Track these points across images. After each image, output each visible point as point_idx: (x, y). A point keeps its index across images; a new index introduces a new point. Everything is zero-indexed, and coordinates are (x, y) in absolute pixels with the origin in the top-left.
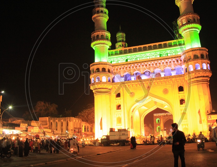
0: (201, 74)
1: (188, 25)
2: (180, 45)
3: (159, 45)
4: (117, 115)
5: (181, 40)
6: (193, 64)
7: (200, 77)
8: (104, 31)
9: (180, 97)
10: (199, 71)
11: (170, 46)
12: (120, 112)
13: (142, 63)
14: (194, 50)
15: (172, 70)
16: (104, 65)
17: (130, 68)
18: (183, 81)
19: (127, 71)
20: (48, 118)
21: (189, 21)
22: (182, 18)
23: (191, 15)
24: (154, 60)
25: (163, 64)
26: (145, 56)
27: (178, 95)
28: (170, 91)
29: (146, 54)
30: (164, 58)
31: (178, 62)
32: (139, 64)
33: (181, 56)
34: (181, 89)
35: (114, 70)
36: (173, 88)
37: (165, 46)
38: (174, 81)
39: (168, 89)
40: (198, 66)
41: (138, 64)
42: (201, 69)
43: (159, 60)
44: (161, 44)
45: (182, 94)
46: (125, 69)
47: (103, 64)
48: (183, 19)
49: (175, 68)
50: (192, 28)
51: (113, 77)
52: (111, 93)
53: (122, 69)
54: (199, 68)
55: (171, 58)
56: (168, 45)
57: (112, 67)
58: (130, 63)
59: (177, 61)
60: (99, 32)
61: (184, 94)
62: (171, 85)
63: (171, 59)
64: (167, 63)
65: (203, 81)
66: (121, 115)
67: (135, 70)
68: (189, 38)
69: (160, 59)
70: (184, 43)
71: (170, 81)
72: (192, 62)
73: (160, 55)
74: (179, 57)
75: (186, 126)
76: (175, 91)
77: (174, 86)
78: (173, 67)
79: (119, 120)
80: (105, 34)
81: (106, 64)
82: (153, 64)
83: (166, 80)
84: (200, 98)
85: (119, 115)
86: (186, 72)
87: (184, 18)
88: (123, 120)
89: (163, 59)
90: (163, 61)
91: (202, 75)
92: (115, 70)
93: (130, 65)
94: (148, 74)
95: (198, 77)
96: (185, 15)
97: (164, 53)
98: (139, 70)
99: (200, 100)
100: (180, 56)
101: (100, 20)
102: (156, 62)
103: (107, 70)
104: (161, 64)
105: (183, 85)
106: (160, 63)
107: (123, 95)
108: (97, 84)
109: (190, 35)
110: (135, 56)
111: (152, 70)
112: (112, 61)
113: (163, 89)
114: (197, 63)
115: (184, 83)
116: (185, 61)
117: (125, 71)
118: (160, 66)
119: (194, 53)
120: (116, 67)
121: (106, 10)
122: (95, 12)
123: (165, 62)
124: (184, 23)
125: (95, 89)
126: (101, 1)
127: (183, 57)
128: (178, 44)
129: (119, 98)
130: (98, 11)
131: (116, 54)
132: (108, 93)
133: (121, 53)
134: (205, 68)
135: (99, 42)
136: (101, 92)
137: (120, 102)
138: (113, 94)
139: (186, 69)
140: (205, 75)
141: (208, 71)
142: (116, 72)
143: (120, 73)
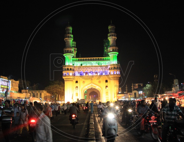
0: (116, 76)
1: (113, 52)
3: (98, 59)
5: (109, 58)
8: (71, 48)
11: (103, 60)
12: (77, 90)
15: (103, 72)
16: (71, 67)
17: (83, 69)
20: (28, 90)
21: (113, 50)
22: (110, 48)
23: (114, 48)
27: (105, 84)
28: (101, 82)
29: (92, 62)
30: (100, 66)
32: (88, 68)
34: (107, 81)
37: (101, 60)
38: (104, 77)
44: (99, 58)
46: (81, 69)
49: (105, 71)
50: (114, 54)
51: (75, 72)
53: (79, 69)
54: (115, 73)
55: (103, 66)
56: (102, 59)
57: (74, 68)
58: (84, 66)
59: (106, 68)
60: (69, 48)
61: (108, 84)
65: (116, 79)
68: (113, 58)
69: (98, 66)
70: (110, 60)
71: (102, 77)
72: (113, 70)
73: (98, 64)
74: (107, 66)
76: (104, 82)
77: (103, 80)
79: (77, 94)
80: (72, 50)
85: (77, 92)
86: (110, 74)
87: (111, 48)
95: (115, 77)
98: (88, 70)
99: (115, 88)
102: (96, 67)
105: (107, 79)
106: (98, 68)
107: (79, 82)
108: (68, 76)
111: (94, 71)
112: (74, 64)
113: (98, 81)
114: (115, 71)
116: (109, 69)
118: (98, 70)
119: (114, 66)
120: (76, 68)
121: (72, 36)
122: (67, 36)
123: (100, 68)
124: (111, 51)
125: (66, 79)
126: (70, 30)
127: (109, 67)
128: (107, 59)
129: (77, 83)
130: (68, 36)
131: (76, 61)
132: (72, 81)
133: (79, 60)
134: (118, 73)
135: (69, 54)
136: (69, 80)
137: (78, 86)
138: (74, 81)
139: (110, 72)
140: (118, 77)
141: (119, 75)
142: (76, 70)
143: (78, 71)
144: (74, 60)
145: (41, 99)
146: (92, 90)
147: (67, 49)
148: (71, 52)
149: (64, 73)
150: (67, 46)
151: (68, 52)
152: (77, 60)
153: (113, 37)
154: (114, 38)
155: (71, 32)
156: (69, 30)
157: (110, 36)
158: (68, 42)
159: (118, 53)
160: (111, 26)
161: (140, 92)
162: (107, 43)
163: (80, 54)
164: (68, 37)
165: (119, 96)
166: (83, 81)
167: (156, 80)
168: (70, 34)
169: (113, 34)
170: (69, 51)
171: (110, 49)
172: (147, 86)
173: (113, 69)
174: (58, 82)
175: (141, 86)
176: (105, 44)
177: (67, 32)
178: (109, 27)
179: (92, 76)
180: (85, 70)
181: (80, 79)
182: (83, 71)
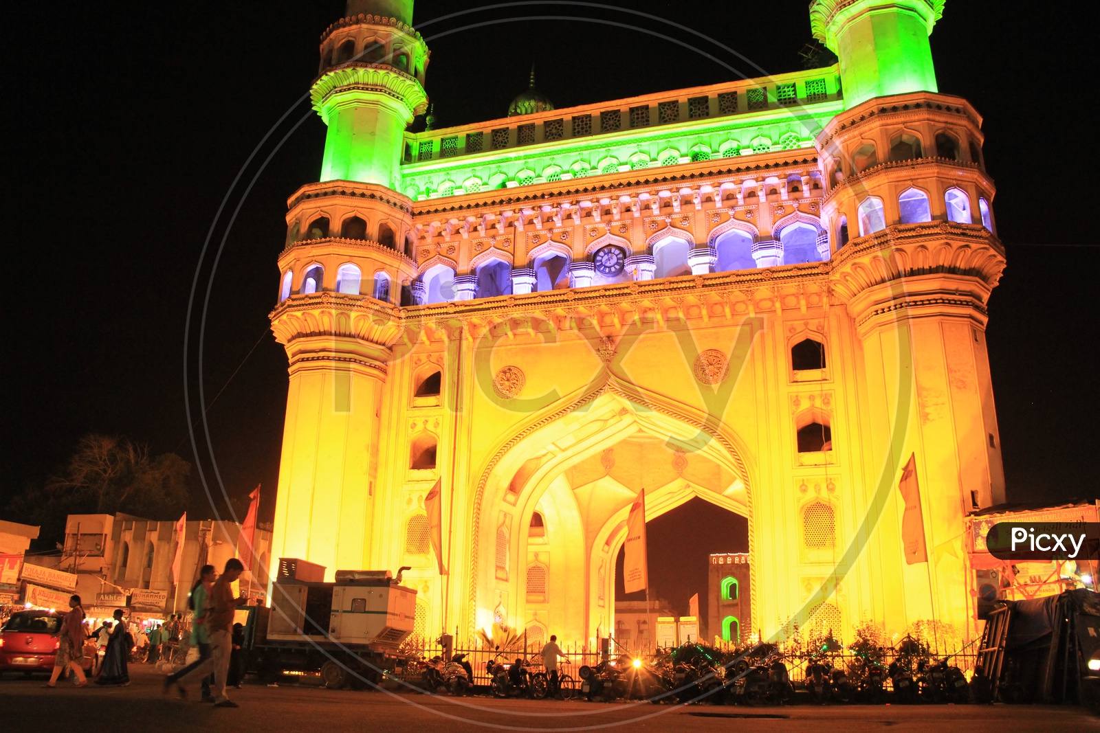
0: (938, 252)
2: (817, 101)
3: (692, 101)
4: (409, 501)
5: (823, 77)
6: (885, 190)
7: (931, 271)
8: (384, 19)
9: (796, 402)
10: (921, 232)
11: (757, 105)
12: (426, 485)
13: (580, 197)
14: (895, 109)
16: (357, 202)
17: (509, 224)
18: (826, 307)
19: (492, 242)
20: (110, 518)
24: (656, 181)
25: (709, 205)
26: (605, 162)
27: (786, 389)
29: (615, 151)
30: (715, 170)
31: (797, 194)
32: (566, 206)
33: (815, 160)
34: (807, 355)
35: (423, 238)
36: (758, 351)
37: (729, 106)
38: (767, 304)
40: (920, 210)
41: (559, 200)
42: (933, 218)
43: (683, 177)
44: (705, 99)
45: (815, 388)
46: (482, 232)
47: (353, 194)
49: (777, 232)
51: (415, 275)
52: (390, 370)
53: (465, 235)
54: (925, 218)
55: (758, 168)
56: (742, 102)
57: (408, 219)
58: (514, 197)
59: (794, 188)
60: (358, 23)
61: (826, 386)
63: (754, 175)
64: (729, 196)
65: (945, 298)
67: (537, 240)
68: (869, 48)
69: (692, 176)
70: (841, 92)
71: (740, 304)
72: (883, 182)
73: (695, 155)
74: (805, 161)
76: (770, 363)
77: (763, 339)
78: (766, 225)
79: (418, 533)
80: (390, 36)
81: (373, 196)
82: (647, 207)
83: (714, 295)
84: (922, 406)
85: (420, 499)
86: (844, 240)
89: (711, 174)
90: (707, 188)
91: (945, 260)
92: (429, 240)
93: (513, 206)
94: (614, 260)
95: (914, 273)
97: (715, 147)
98: (563, 237)
99: (925, 417)
100: (809, 158)
102: (665, 192)
103: (372, 230)
104: (698, 205)
105: (820, 330)
106: (686, 201)
109: (877, 31)
110: (547, 160)
111: (636, 241)
114: (914, 183)
115: (825, 316)
116: (835, 183)
117: (480, 244)
118: (685, 218)
119: (896, 122)
120: (436, 223)
123: (717, 195)
125: (293, 339)
127: (825, 163)
128: (802, 91)
129: (431, 400)
131: (447, 152)
133: (474, 146)
134: (963, 217)
135: (349, 75)
136: (321, 354)
137: (437, 424)
138: (402, 372)
139: (844, 229)
140: (961, 264)
141: (983, 233)
142: (431, 247)
143: (453, 255)
144: (425, 156)
147: (340, 34)
152: (461, 142)
170: (362, 46)
173: (888, 168)
179: (602, 293)
180: (536, 236)
181: (464, 343)
182: (510, 248)
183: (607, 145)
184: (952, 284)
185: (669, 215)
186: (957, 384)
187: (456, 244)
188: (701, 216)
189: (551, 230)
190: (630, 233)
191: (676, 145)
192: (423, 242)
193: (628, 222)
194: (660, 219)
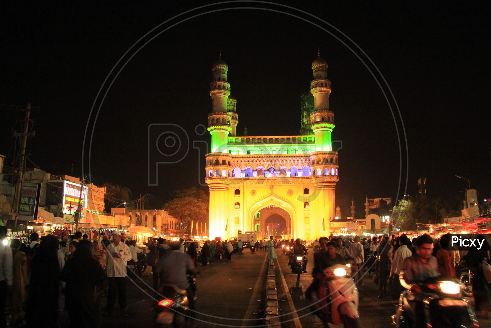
0: (329, 180)
1: (322, 124)
2: (310, 142)
4: (235, 215)
5: (312, 137)
6: (322, 168)
7: (328, 182)
8: (226, 114)
11: (300, 142)
12: (238, 212)
13: (267, 158)
14: (324, 153)
15: (299, 170)
16: (224, 157)
17: (252, 161)
19: (249, 165)
20: (125, 208)
21: (323, 119)
22: (316, 114)
23: (326, 113)
24: (281, 157)
25: (290, 162)
26: (270, 150)
28: (295, 193)
29: (272, 147)
31: (306, 162)
33: (310, 156)
34: (306, 191)
35: (234, 162)
36: (298, 190)
37: (294, 141)
38: (300, 182)
39: (292, 190)
40: (327, 171)
41: (263, 158)
42: (329, 174)
43: (286, 157)
44: (290, 138)
46: (247, 162)
47: (222, 155)
48: (317, 116)
49: (302, 168)
50: (325, 127)
51: (233, 170)
52: (229, 189)
53: (243, 162)
55: (300, 156)
56: (297, 140)
57: (231, 158)
58: (253, 156)
60: (220, 114)
62: (296, 186)
63: (299, 158)
64: (294, 161)
65: (329, 186)
66: (239, 215)
68: (321, 138)
69: (288, 157)
70: (315, 141)
71: (295, 182)
72: (322, 166)
73: (287, 150)
74: (308, 156)
75: (308, 231)
76: (300, 193)
77: (299, 188)
78: (300, 167)
79: (237, 220)
80: (226, 117)
81: (227, 156)
82: (279, 161)
83: (291, 181)
84: (324, 204)
85: (237, 214)
86: (314, 174)
88: (241, 221)
89: (291, 156)
90: (290, 159)
91: (330, 180)
93: (254, 158)
94: (272, 171)
95: (325, 182)
96: (319, 111)
97: (291, 150)
98: (263, 165)
99: (325, 205)
101: (221, 97)
102: (283, 159)
103: (227, 163)
104: (288, 162)
105: (309, 187)
106: (286, 161)
107: (243, 193)
108: (216, 178)
109: (323, 135)
110: (259, 148)
112: (232, 150)
113: (287, 190)
114: (326, 167)
115: (310, 185)
116: (313, 163)
117: (246, 165)
118: (286, 164)
119: (324, 156)
120: (237, 159)
121: (228, 85)
122: (215, 87)
123: (292, 160)
124: (318, 120)
125: (212, 184)
126: (224, 73)
127: (313, 158)
128: (308, 140)
129: (238, 195)
130: (219, 86)
131: (236, 143)
132: (227, 189)
133: (242, 142)
134: (333, 173)
135: (219, 127)
136: (219, 187)
137: (240, 200)
138: (232, 190)
139: (314, 171)
140: (332, 181)
141: (336, 176)
142: (236, 164)
143: (241, 166)
144: (232, 143)
145: (154, 229)
146: (271, 211)
147: (216, 116)
148: (225, 123)
149: (209, 170)
150: (215, 109)
151: (218, 122)
152: (240, 141)
153: (324, 89)
154: (325, 91)
155: (226, 76)
156: (220, 71)
157: (316, 86)
158: (219, 99)
159: (333, 126)
160: (319, 62)
161: (383, 217)
162: (308, 103)
163: (246, 128)
164: (219, 88)
165: (335, 226)
166: (251, 190)
167: (423, 191)
168: (224, 80)
169: (323, 81)
170: (221, 120)
171: (315, 117)
172: (401, 204)
173: (322, 164)
174: (195, 192)
175: (388, 203)
176: (305, 105)
177: (217, 76)
178: (315, 66)
179: (272, 178)
180: (257, 164)
181: (244, 185)
182: (252, 166)
183: (271, 146)
184: (330, 184)
185: (283, 163)
186: (330, 200)
187: (241, 164)
188: (289, 164)
189: (260, 163)
190: (276, 166)
191: (284, 148)
192: (234, 163)
193: (275, 164)
194: (281, 164)
